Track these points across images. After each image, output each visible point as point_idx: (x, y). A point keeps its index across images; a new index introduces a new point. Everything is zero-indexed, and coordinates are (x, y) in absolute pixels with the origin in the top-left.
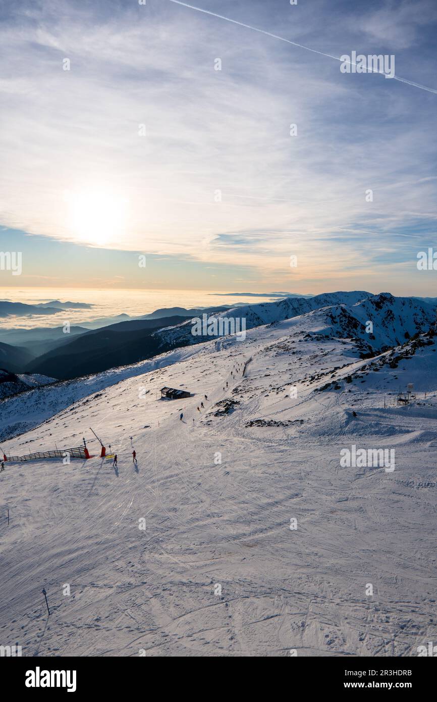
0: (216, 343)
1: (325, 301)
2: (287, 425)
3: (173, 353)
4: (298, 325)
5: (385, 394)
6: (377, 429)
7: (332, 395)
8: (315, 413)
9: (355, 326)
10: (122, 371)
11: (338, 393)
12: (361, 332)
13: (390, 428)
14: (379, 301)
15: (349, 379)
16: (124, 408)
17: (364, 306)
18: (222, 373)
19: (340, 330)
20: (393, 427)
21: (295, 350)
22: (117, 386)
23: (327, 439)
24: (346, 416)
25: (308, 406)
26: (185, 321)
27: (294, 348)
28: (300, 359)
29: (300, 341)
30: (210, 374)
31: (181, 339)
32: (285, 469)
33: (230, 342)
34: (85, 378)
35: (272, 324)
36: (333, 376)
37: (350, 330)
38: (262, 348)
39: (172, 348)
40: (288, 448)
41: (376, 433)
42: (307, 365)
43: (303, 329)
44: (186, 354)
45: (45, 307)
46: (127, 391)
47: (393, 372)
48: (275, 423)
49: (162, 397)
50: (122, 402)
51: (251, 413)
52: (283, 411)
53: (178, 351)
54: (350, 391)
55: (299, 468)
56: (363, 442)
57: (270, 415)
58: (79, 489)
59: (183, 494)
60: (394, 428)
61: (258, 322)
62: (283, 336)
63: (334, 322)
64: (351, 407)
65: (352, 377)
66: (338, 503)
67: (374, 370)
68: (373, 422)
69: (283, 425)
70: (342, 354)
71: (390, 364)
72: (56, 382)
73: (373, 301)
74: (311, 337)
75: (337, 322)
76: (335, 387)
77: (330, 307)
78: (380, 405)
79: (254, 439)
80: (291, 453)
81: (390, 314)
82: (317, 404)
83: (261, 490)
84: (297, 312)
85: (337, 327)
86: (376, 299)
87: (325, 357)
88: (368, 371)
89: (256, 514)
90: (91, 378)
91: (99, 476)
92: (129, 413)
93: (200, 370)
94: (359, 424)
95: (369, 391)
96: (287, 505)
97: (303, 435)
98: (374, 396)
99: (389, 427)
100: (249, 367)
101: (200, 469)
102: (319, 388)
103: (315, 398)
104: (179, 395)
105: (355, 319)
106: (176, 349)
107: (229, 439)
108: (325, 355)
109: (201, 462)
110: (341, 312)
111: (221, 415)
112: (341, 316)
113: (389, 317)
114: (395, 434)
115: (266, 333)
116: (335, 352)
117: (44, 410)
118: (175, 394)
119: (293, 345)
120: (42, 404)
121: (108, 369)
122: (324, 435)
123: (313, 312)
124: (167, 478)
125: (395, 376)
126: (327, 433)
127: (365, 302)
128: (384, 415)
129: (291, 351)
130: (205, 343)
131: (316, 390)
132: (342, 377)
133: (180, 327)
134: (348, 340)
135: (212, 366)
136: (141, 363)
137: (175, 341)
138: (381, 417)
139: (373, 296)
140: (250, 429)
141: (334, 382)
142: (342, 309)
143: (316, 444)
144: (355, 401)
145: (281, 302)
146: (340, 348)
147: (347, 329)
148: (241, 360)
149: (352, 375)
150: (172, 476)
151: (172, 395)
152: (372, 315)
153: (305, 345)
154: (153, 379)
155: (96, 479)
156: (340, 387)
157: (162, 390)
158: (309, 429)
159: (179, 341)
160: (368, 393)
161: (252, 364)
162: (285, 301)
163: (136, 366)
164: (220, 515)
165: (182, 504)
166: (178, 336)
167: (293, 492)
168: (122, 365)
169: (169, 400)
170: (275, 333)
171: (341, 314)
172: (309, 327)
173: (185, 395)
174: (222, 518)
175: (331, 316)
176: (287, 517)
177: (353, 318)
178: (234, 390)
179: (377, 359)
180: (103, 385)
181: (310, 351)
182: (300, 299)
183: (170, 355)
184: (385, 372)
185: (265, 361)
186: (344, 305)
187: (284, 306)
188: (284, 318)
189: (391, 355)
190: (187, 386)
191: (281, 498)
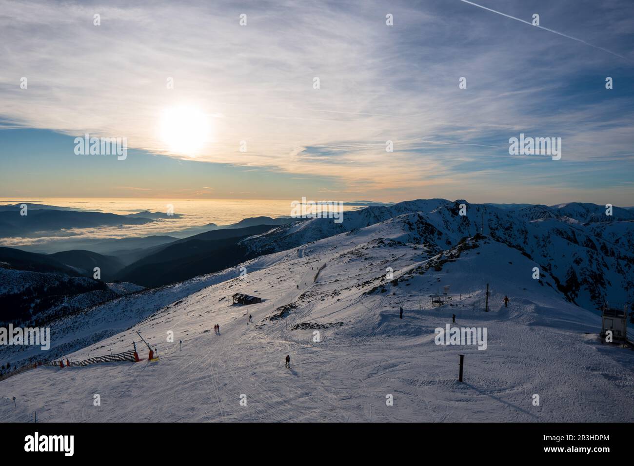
0: (298, 250)
1: (405, 209)
2: (327, 328)
3: (257, 260)
4: (377, 232)
5: (427, 296)
6: (405, 330)
7: (378, 298)
8: (358, 315)
9: (432, 232)
10: (207, 278)
11: (384, 296)
12: (438, 238)
13: (417, 329)
14: (455, 207)
15: (395, 283)
16: (197, 314)
17: (440, 213)
18: (295, 279)
19: (417, 236)
20: (420, 327)
21: (367, 256)
22: (199, 293)
23: (358, 340)
24: (380, 318)
25: (354, 309)
26: (270, 229)
27: (367, 254)
28: (371, 264)
29: (373, 247)
30: (284, 280)
31: (267, 247)
32: (307, 369)
33: (312, 250)
34: (172, 286)
35: (352, 231)
36: (383, 280)
37: (427, 236)
38: (338, 255)
39: (256, 257)
40: (319, 349)
41: (404, 334)
42: (376, 270)
43: (381, 236)
44: (270, 262)
45: (135, 218)
46: (205, 298)
47: (437, 275)
48: (318, 325)
49: (234, 303)
50: (197, 309)
51: (303, 317)
52: (330, 314)
53: (261, 259)
54: (394, 294)
55: (319, 368)
56: (389, 343)
57: (318, 318)
58: (115, 390)
59: (207, 394)
60: (421, 329)
61: (341, 230)
62: (362, 242)
63: (411, 229)
64: (391, 309)
65: (399, 280)
66: (340, 402)
67: (420, 273)
68: (402, 323)
69: (324, 327)
70: (412, 259)
71: (435, 267)
72: (143, 290)
73: (449, 207)
74: (384, 243)
75: (414, 229)
76: (382, 290)
77: (407, 214)
78: (416, 307)
79: (294, 341)
80: (319, 354)
81: (465, 220)
82: (362, 307)
83: (277, 390)
84: (378, 219)
85: (415, 234)
86: (452, 206)
87: (395, 262)
88: (413, 275)
89: (262, 412)
90: (177, 286)
91: (138, 379)
92: (200, 318)
93: (276, 276)
94: (390, 325)
95: (412, 293)
96: (293, 403)
97: (338, 336)
98: (416, 298)
99: (417, 327)
100: (322, 273)
101: (233, 370)
102: (367, 291)
103: (362, 301)
104: (250, 301)
105: (432, 226)
106: (260, 257)
107: (272, 341)
108: (396, 260)
109: (237, 364)
110: (418, 219)
111: (276, 319)
112: (419, 223)
113: (465, 223)
114: (421, 334)
115: (346, 240)
116: (405, 257)
117: (131, 317)
118: (246, 300)
119: (366, 252)
120: (129, 311)
121: (194, 276)
122: (356, 336)
123: (391, 219)
124: (200, 379)
125: (439, 279)
126: (359, 334)
127: (441, 209)
128: (418, 316)
129: (364, 257)
130: (287, 251)
131: (365, 293)
132: (389, 281)
133: (266, 236)
134: (422, 246)
135: (288, 272)
136: (226, 270)
137: (260, 249)
138: (414, 318)
139: (449, 202)
140: (295, 331)
141: (381, 286)
142: (419, 216)
143: (346, 345)
144: (397, 303)
145: (362, 211)
146: (411, 253)
147: (425, 235)
148: (316, 265)
149: (399, 278)
150: (204, 378)
151: (243, 300)
152: (448, 221)
153: (378, 251)
154: (232, 286)
155: (134, 381)
156: (386, 290)
157: (234, 296)
158: (344, 331)
159: (265, 249)
160: (411, 296)
161: (325, 270)
162: (367, 209)
163: (221, 274)
164: (229, 414)
165: (202, 404)
166: (264, 244)
167: (305, 390)
168: (208, 273)
169: (240, 306)
170: (354, 240)
171: (418, 221)
172: (388, 234)
173: (255, 300)
174: (230, 417)
175: (409, 223)
176: (288, 415)
177: (429, 225)
178: (302, 295)
179: (426, 262)
180: (188, 292)
181: (381, 257)
182: (381, 207)
183: (254, 262)
184: (430, 275)
185: (338, 267)
186: (421, 212)
187: (366, 214)
188: (366, 225)
189: (439, 259)
190: (260, 293)
191: (291, 396)
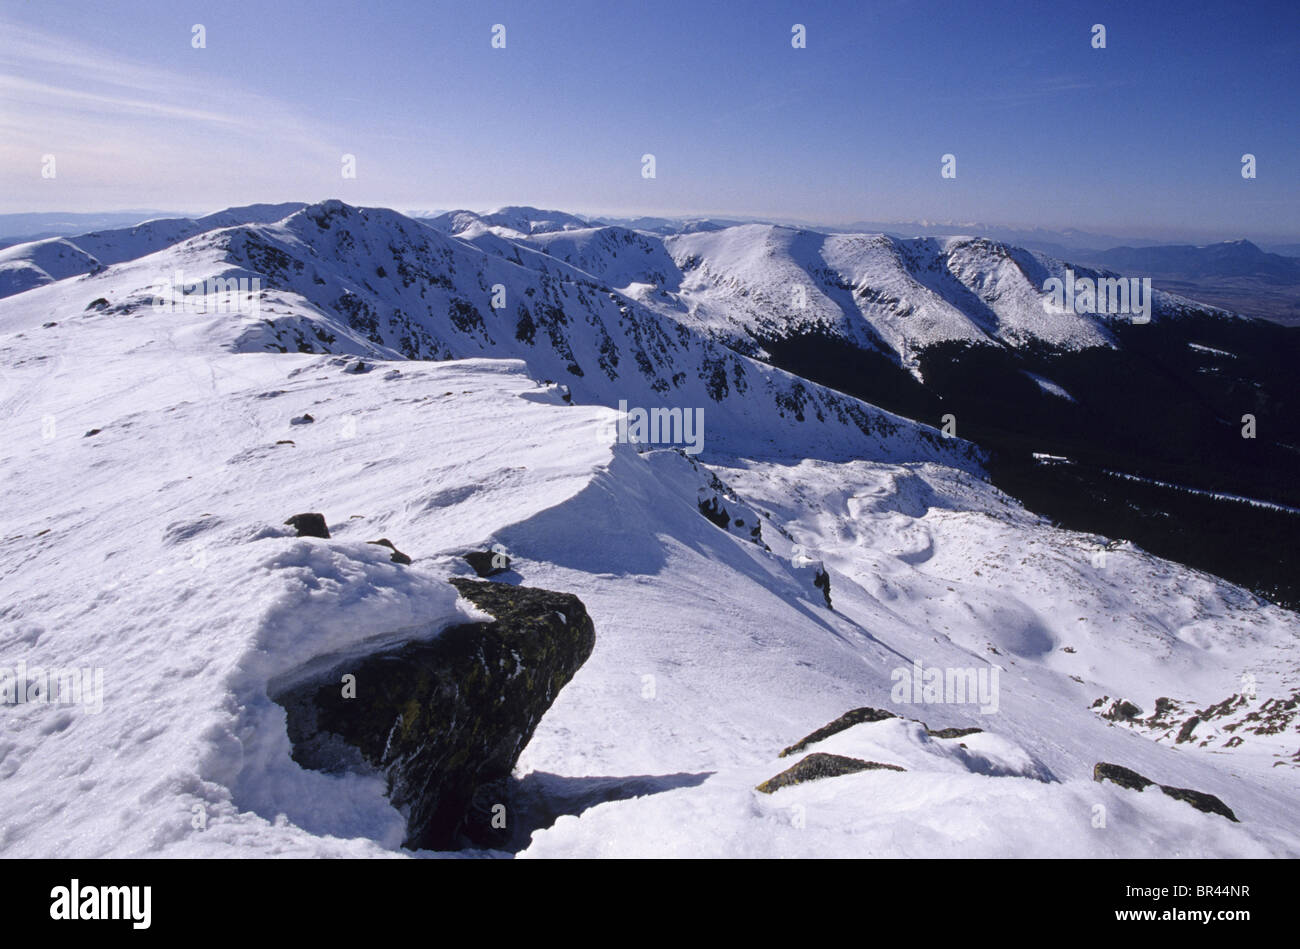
9: (283, 264)
12: (297, 274)
14: (322, 215)
17: (295, 225)
37: (273, 273)
63: (235, 259)
73: (311, 216)
75: (243, 259)
81: (345, 237)
86: (316, 213)
105: (281, 252)
110: (248, 237)
112: (250, 246)
113: (346, 242)
123: (186, 242)
127: (295, 218)
139: (309, 207)
142: (248, 232)
147: (267, 271)
152: (313, 240)
171: (249, 242)
175: (228, 248)
